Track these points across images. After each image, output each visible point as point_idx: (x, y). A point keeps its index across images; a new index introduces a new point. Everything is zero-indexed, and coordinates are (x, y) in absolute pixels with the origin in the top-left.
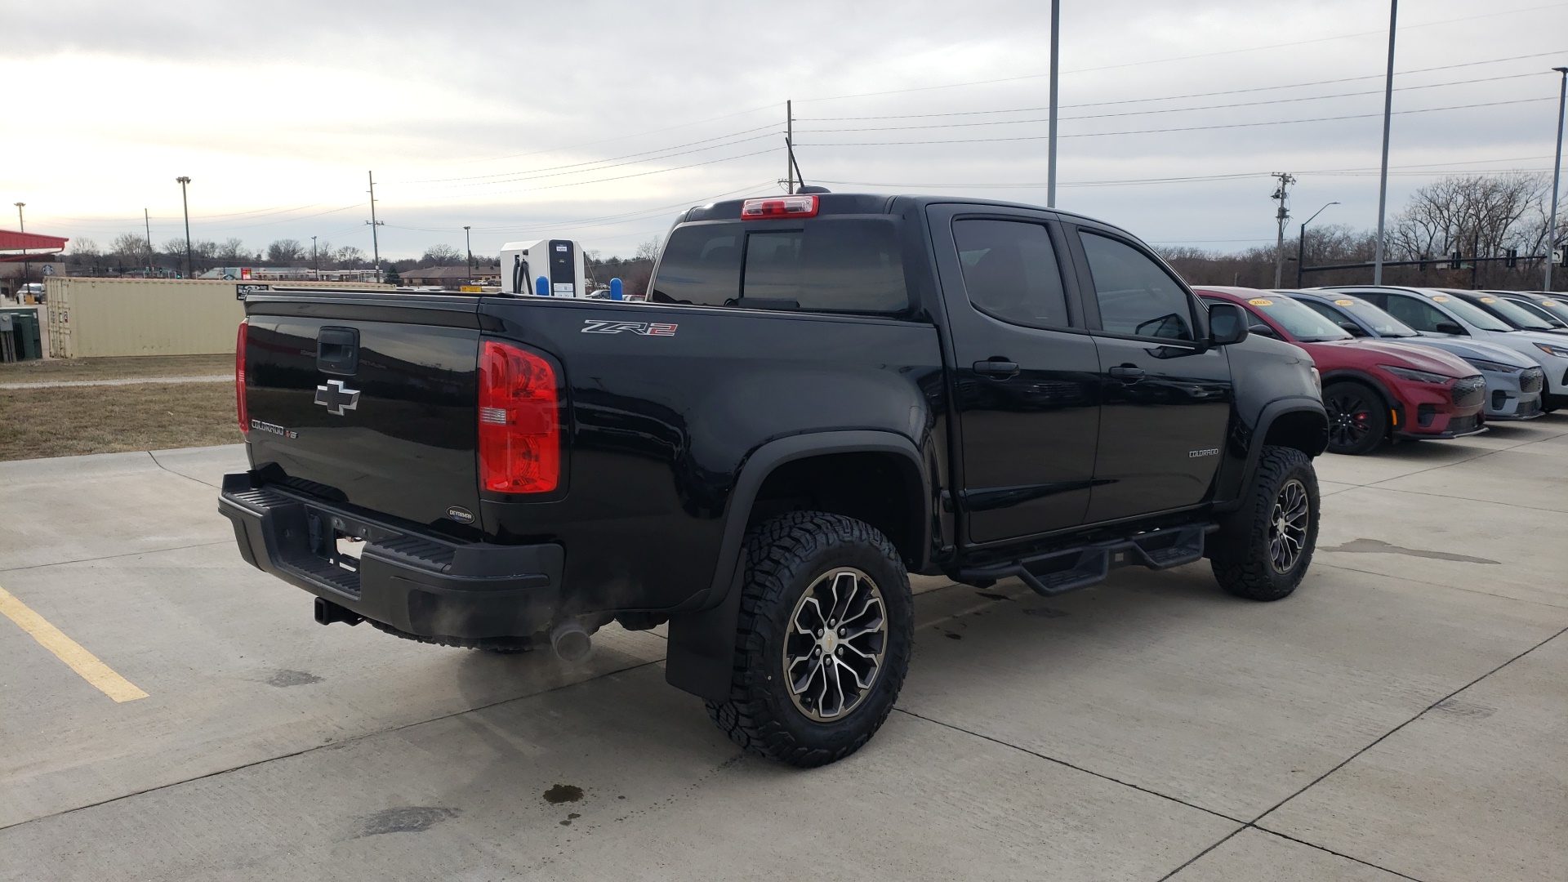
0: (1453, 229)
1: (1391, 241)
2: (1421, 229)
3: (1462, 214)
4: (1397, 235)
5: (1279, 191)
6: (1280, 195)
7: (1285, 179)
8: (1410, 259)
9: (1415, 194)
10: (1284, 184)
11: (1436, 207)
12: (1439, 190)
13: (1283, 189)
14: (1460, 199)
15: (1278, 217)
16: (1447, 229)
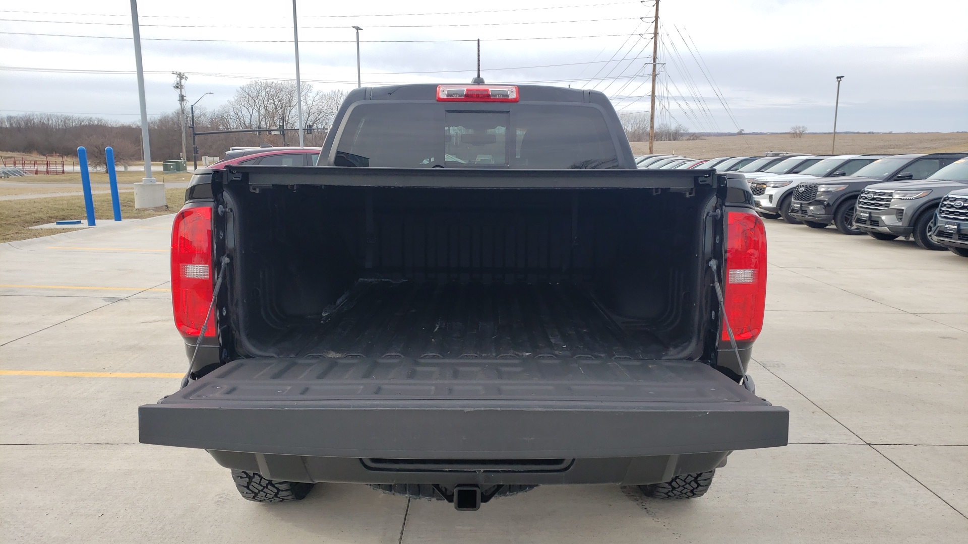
0: (263, 111)
1: (229, 117)
2: (245, 111)
3: (265, 103)
4: (232, 114)
5: (178, 84)
6: (178, 86)
7: (181, 76)
8: (241, 128)
9: (239, 90)
10: (181, 79)
11: (251, 95)
12: (252, 88)
13: (180, 83)
14: (264, 93)
15: (179, 100)
16: (259, 111)
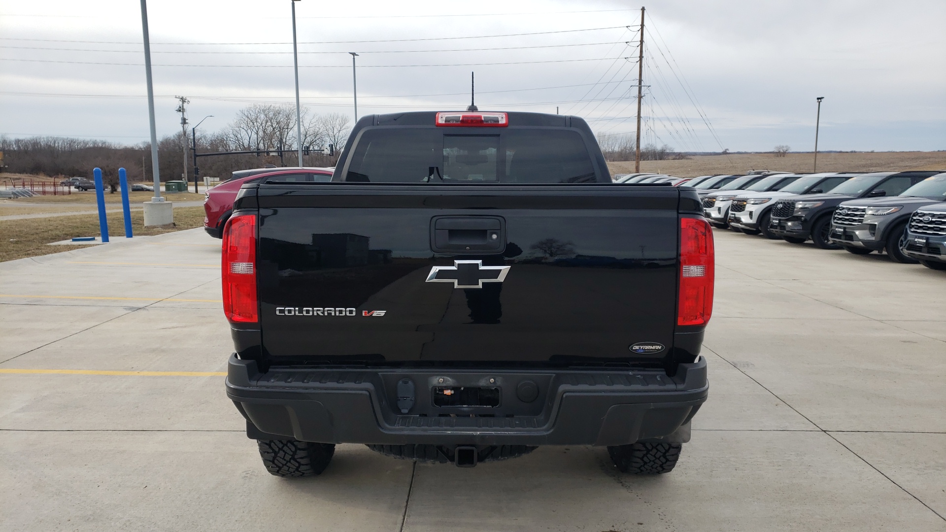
0: (261, 133)
1: (228, 139)
2: (243, 133)
3: (263, 125)
4: (232, 136)
5: (180, 107)
6: (181, 110)
7: (183, 100)
8: (240, 149)
9: (239, 113)
10: (183, 103)
11: (250, 120)
12: (251, 111)
13: (183, 106)
14: (262, 116)
15: (182, 123)
16: (257, 133)
